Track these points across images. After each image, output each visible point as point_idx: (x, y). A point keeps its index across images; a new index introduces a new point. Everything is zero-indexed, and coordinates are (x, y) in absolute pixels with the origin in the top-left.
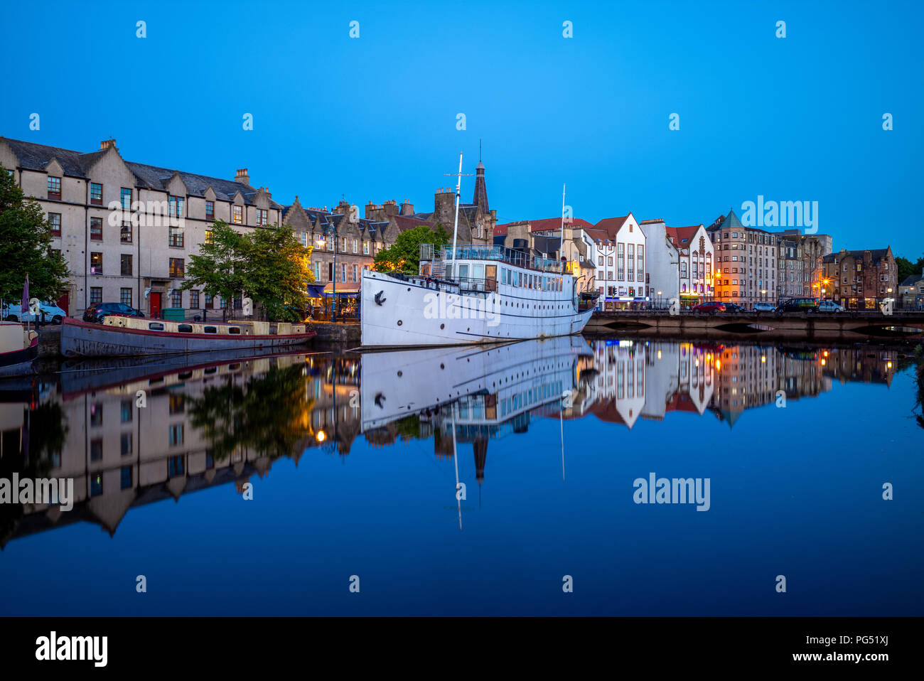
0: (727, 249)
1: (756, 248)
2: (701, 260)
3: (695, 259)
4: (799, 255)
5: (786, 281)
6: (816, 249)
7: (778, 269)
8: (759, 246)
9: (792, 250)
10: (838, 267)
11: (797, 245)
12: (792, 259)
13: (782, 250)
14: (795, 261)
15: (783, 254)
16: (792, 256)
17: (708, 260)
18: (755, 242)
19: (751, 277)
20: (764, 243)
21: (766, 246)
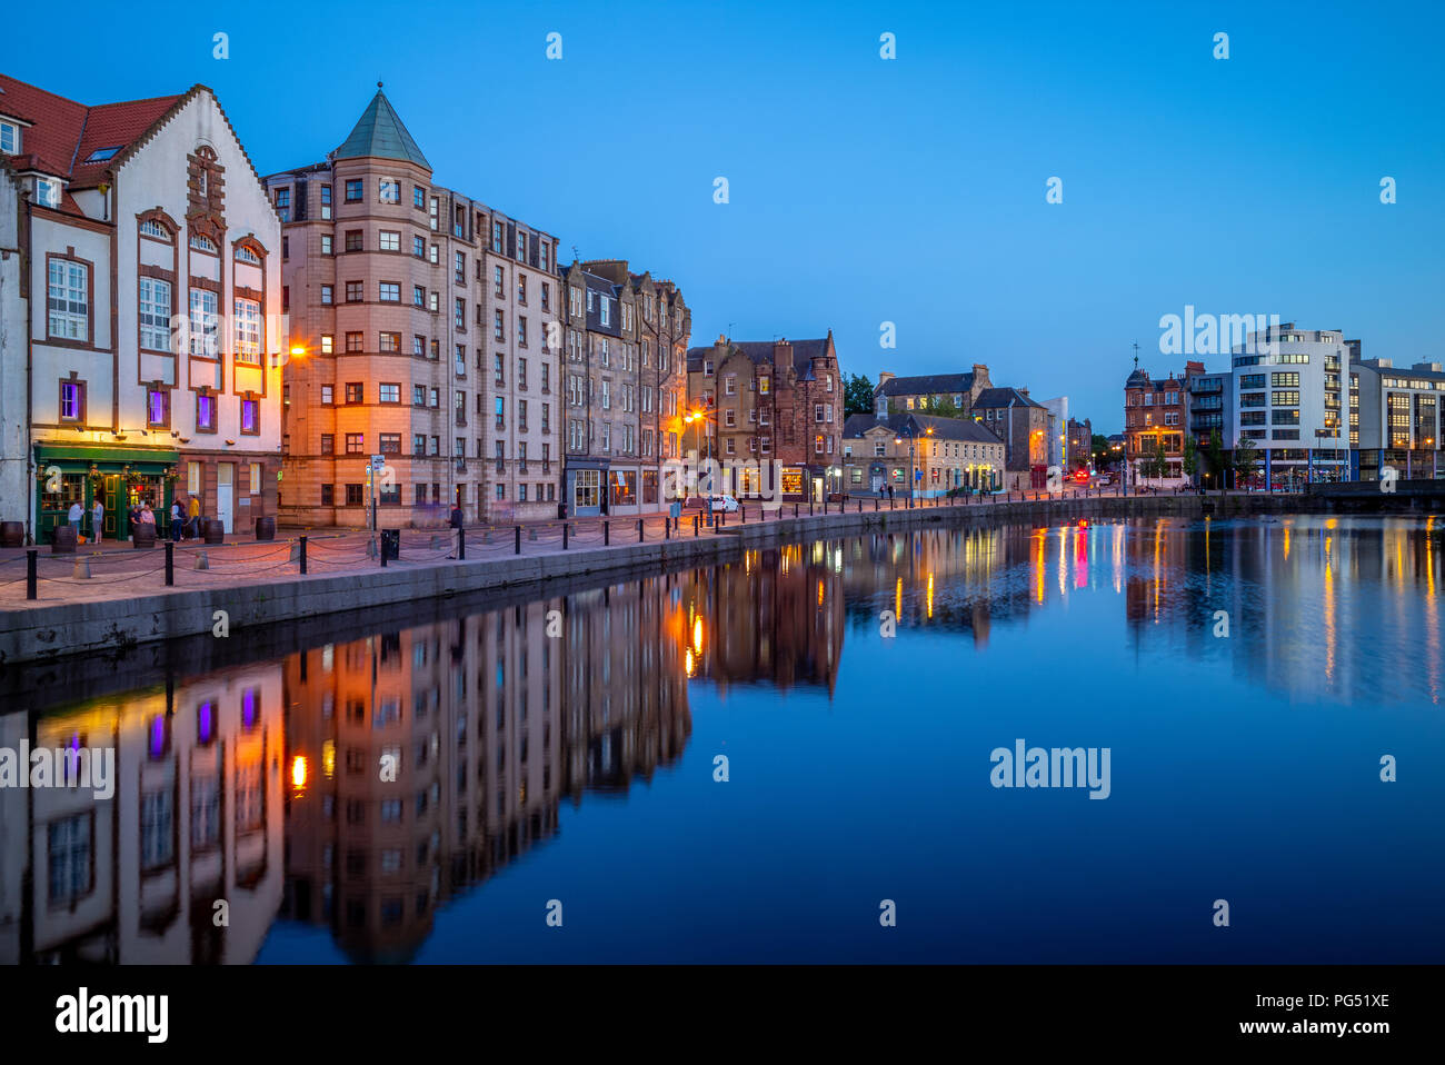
0: (358, 250)
1: (480, 265)
2: (205, 266)
3: (158, 255)
4: (627, 324)
5: (588, 403)
6: (671, 315)
7: (562, 361)
8: (492, 261)
9: (605, 302)
10: (711, 383)
11: (619, 291)
12: (606, 333)
13: (576, 295)
14: (615, 341)
15: (577, 311)
16: (605, 322)
17: (249, 277)
18: (478, 241)
19: (462, 377)
20: (512, 254)
21: (518, 270)
